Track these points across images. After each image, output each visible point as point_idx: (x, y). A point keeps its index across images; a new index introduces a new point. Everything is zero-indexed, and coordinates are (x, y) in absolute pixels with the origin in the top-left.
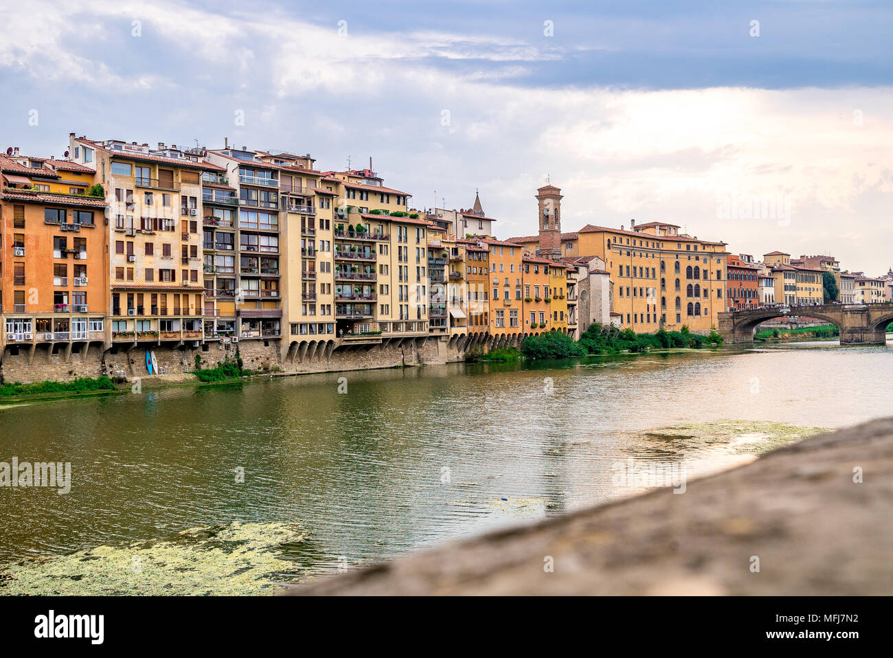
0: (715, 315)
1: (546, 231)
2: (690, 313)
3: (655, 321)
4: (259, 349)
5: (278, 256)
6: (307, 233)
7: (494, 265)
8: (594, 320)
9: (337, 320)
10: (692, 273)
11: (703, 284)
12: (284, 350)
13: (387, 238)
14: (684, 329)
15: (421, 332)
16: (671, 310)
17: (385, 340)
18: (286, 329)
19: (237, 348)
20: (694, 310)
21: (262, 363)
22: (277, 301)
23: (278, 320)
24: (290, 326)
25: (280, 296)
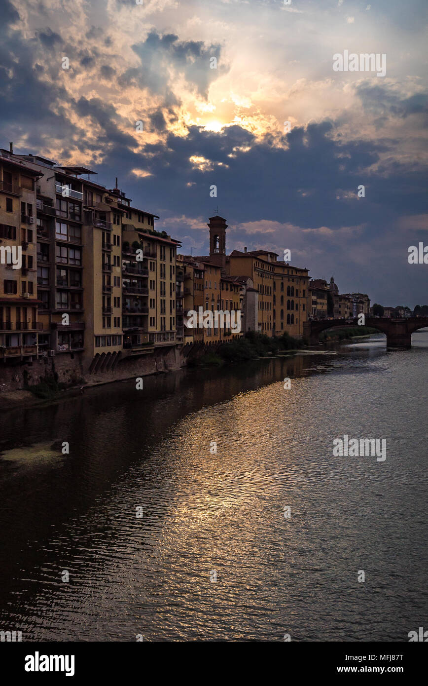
0: (301, 323)
1: (217, 254)
2: (288, 323)
3: (271, 328)
4: (67, 362)
5: (82, 269)
6: (106, 249)
7: (207, 282)
8: (249, 328)
10: (290, 292)
11: (296, 300)
12: (87, 362)
13: (154, 256)
14: (286, 334)
16: (278, 320)
18: (88, 340)
19: (53, 362)
20: (291, 320)
21: (71, 376)
22: (80, 314)
23: (82, 333)
24: (95, 339)
25: (83, 309)
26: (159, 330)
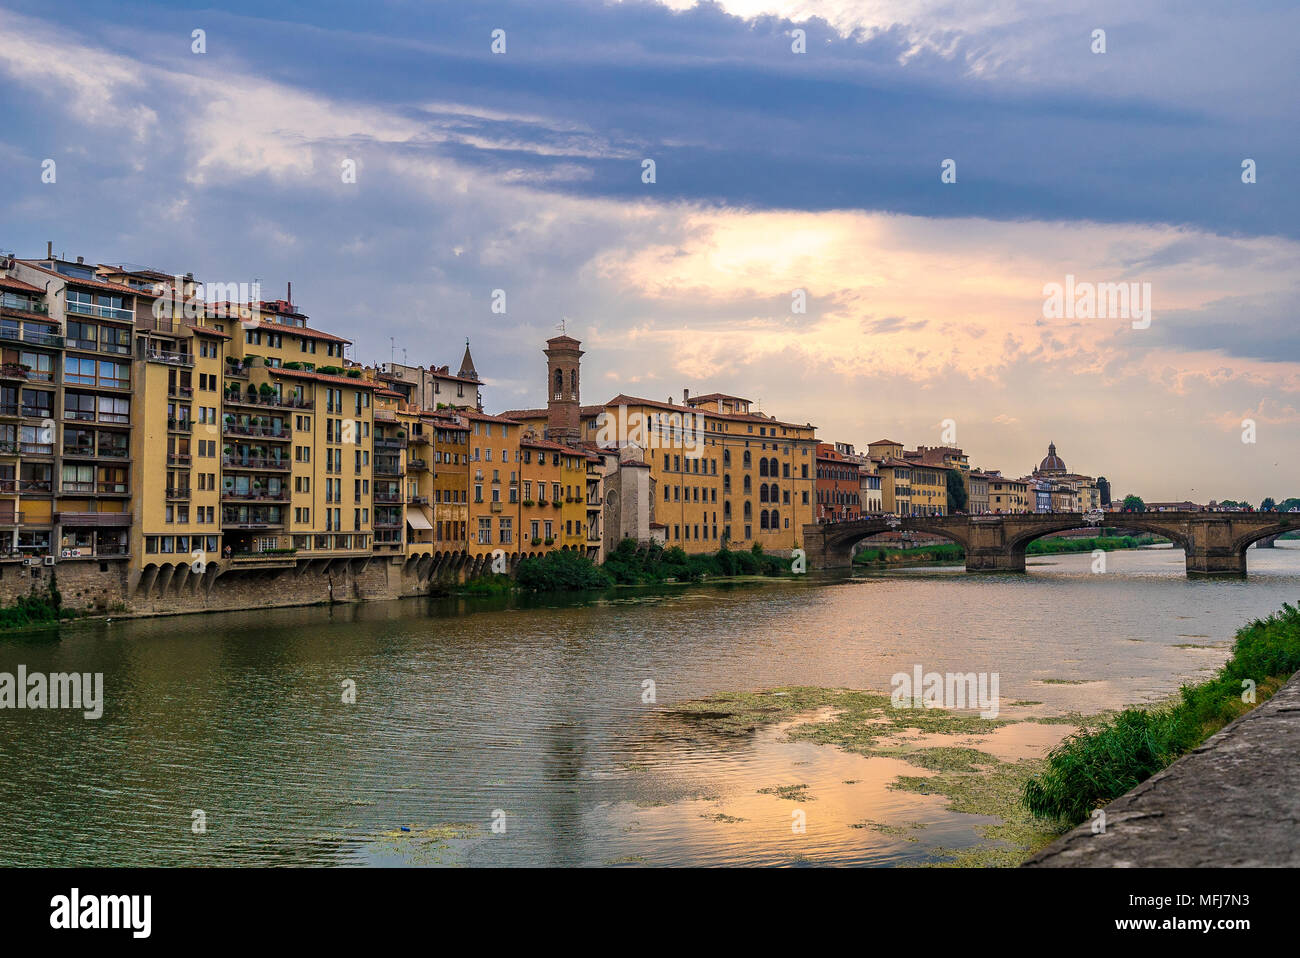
0: (799, 527)
1: (559, 402)
2: (764, 525)
3: (715, 536)
5: (129, 429)
6: (178, 396)
7: (477, 450)
8: (627, 534)
9: (223, 530)
10: (769, 467)
11: (783, 484)
12: (133, 578)
13: (310, 406)
14: (756, 548)
15: (360, 551)
16: (738, 520)
17: (301, 562)
18: (138, 545)
19: (53, 575)
20: (770, 521)
21: (95, 599)
22: (124, 500)
23: (126, 530)
24: (144, 540)
25: (130, 493)
26: (320, 527)
